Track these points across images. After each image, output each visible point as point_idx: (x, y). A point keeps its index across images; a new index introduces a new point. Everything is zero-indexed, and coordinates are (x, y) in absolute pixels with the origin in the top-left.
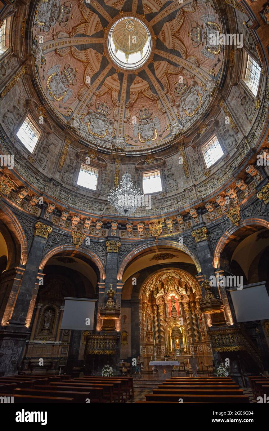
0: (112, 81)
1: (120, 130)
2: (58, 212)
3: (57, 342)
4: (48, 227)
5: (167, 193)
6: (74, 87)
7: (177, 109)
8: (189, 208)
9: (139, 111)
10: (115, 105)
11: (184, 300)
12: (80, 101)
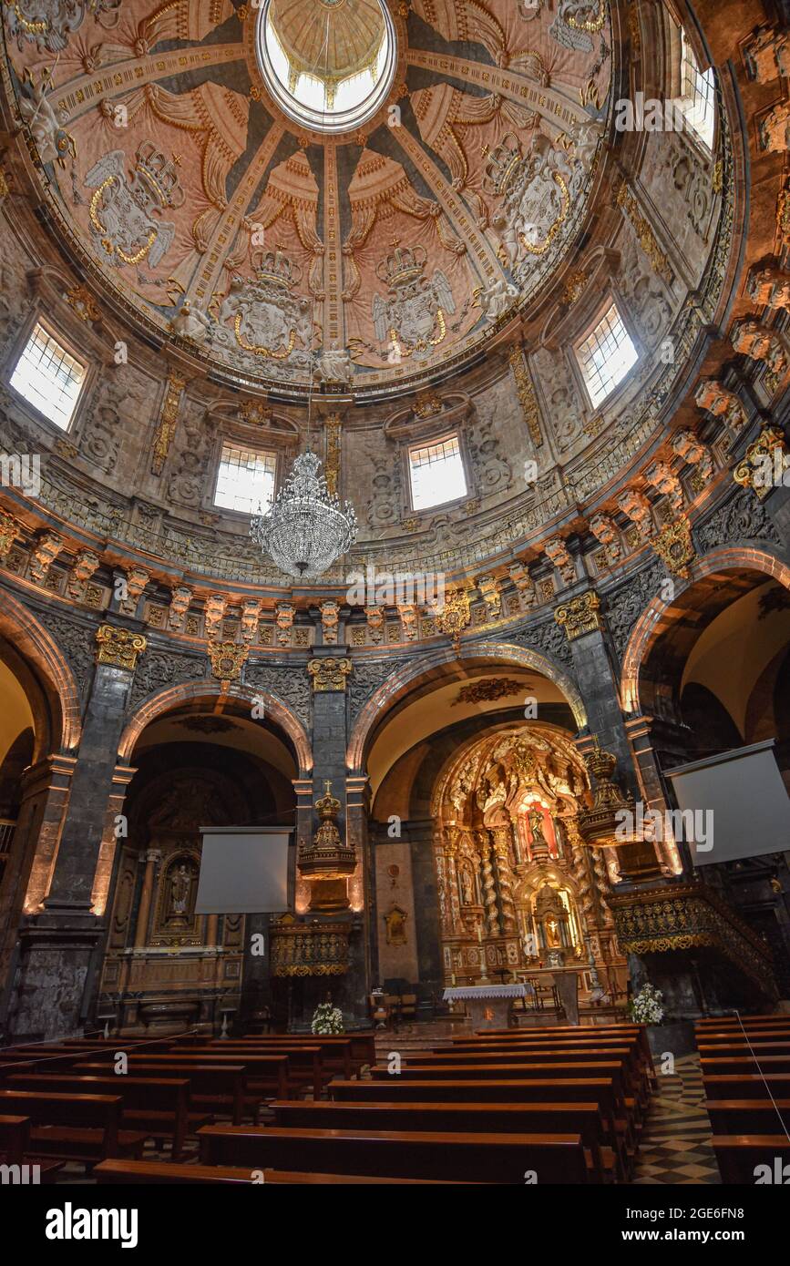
0: (290, 177)
1: (334, 327)
2: (161, 591)
3: (210, 949)
4: (134, 636)
5: (480, 500)
6: (176, 212)
7: (498, 236)
8: (541, 537)
9: (385, 261)
10: (310, 251)
11: (567, 810)
12: (202, 254)
